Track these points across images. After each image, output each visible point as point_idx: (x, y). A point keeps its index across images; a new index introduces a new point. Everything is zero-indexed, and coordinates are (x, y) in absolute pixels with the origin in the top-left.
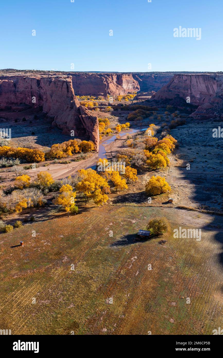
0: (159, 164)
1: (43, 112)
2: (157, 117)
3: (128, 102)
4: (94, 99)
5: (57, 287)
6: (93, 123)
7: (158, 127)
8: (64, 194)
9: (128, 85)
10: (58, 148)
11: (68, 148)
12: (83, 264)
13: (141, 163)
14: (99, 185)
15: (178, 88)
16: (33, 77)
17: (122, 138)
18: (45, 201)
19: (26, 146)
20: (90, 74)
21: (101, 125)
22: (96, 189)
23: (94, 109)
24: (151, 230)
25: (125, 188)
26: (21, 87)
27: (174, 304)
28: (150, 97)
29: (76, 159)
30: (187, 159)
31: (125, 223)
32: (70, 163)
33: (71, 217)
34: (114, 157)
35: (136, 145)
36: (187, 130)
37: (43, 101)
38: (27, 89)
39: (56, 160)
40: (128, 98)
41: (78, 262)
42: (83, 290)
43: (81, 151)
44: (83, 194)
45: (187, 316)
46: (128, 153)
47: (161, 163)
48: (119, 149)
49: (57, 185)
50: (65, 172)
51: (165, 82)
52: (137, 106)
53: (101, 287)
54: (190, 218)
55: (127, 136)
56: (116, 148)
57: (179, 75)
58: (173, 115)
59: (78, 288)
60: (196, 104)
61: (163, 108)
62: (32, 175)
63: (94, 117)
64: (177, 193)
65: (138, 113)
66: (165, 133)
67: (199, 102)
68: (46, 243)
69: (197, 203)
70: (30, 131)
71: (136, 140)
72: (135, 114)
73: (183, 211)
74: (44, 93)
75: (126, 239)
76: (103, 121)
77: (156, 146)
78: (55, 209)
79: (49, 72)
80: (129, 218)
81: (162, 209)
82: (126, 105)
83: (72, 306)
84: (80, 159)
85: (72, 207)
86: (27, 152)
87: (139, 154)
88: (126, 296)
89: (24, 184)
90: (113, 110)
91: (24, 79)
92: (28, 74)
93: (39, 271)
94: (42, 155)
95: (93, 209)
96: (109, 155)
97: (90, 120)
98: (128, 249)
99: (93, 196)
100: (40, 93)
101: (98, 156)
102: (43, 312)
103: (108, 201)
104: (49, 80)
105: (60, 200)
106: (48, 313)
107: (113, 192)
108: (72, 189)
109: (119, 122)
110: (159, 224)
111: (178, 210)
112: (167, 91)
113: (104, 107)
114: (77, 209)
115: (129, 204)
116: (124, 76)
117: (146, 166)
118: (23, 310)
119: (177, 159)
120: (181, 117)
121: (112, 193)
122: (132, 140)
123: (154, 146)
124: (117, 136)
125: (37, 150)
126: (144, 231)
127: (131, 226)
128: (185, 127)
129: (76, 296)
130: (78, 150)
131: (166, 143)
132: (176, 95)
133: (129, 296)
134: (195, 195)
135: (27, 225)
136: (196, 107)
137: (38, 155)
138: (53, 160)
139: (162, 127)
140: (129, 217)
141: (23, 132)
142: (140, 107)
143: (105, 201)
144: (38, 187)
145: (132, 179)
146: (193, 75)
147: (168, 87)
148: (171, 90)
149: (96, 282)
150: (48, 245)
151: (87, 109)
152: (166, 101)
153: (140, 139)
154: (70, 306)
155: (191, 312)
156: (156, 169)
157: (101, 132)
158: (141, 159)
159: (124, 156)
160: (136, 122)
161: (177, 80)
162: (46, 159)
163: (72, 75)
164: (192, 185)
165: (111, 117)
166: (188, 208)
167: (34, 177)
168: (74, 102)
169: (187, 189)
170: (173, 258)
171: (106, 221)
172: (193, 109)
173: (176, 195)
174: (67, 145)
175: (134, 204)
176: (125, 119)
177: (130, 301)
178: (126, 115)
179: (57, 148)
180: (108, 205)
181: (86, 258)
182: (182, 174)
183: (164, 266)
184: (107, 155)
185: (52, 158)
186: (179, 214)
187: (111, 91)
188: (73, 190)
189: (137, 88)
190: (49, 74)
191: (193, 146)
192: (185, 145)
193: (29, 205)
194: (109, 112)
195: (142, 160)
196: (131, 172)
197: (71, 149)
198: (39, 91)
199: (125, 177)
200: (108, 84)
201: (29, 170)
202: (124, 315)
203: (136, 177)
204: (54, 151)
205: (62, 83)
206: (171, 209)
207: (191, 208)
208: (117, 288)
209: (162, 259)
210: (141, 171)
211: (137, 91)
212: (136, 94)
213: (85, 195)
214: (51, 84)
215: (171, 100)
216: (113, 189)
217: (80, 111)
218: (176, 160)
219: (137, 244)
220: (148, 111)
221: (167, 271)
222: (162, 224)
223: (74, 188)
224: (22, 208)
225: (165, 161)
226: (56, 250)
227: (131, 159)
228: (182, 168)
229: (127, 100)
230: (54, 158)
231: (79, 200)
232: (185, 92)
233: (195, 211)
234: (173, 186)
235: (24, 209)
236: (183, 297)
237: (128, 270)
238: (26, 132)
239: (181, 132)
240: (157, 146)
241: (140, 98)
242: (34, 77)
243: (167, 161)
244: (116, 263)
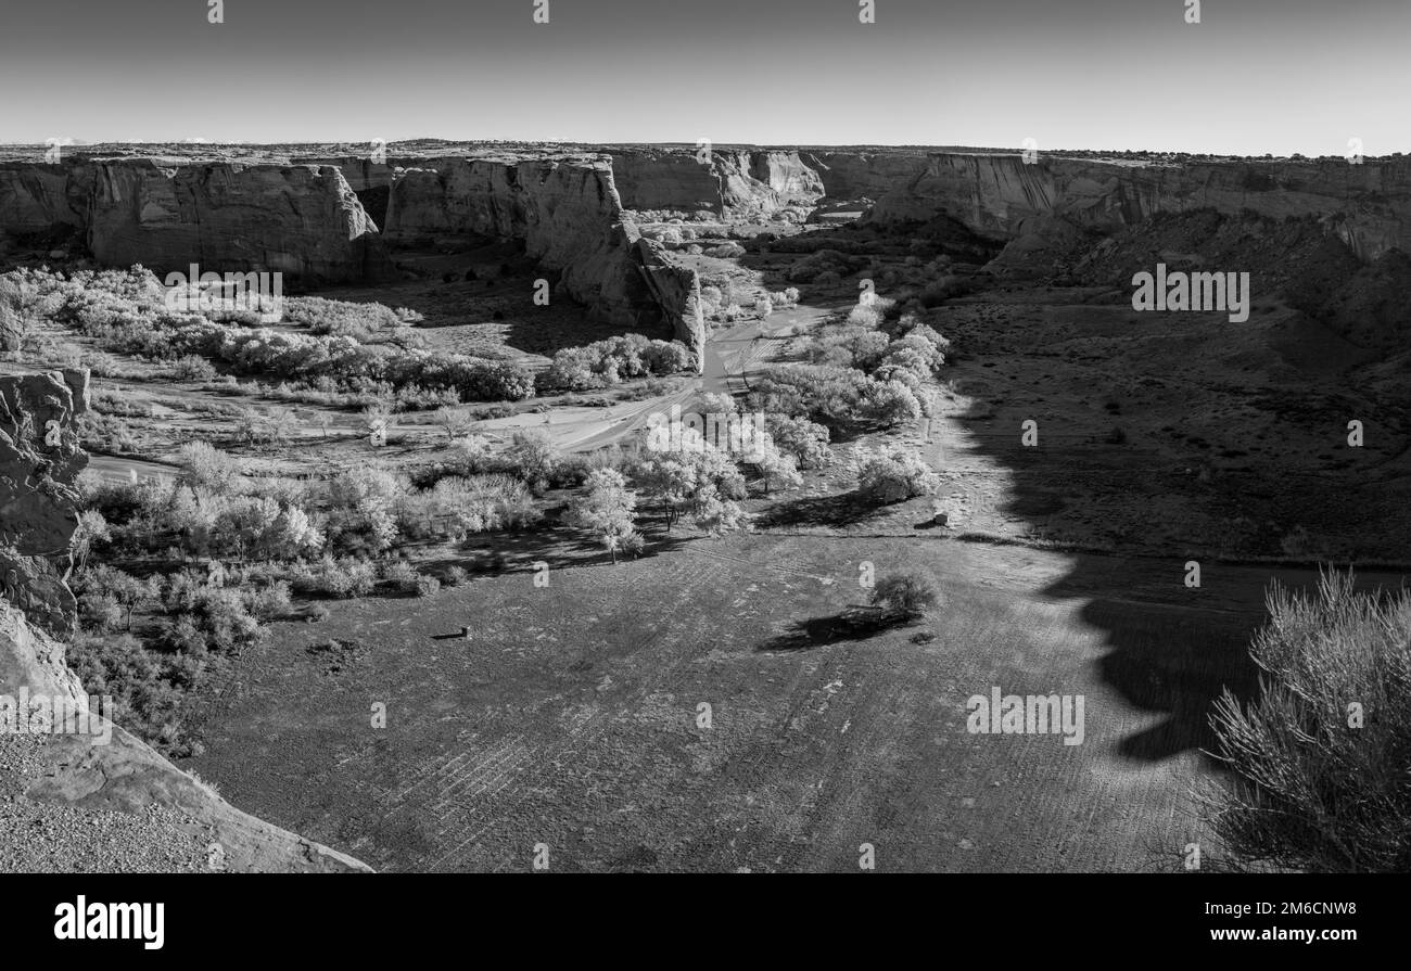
0: (897, 410)
1: (527, 254)
2: (884, 272)
3: (788, 228)
4: (684, 221)
5: (581, 758)
6: (682, 287)
7: (887, 302)
8: (598, 496)
9: (786, 182)
10: (577, 361)
11: (607, 361)
12: (665, 699)
13: (841, 407)
14: (711, 474)
15: (941, 192)
16: (494, 160)
17: (777, 334)
18: (539, 513)
19: (477, 352)
20: (666, 150)
21: (708, 293)
22: (699, 484)
23: (684, 247)
24: (884, 604)
25: (793, 483)
26: (461, 184)
27: (970, 802)
28: (858, 215)
29: (632, 393)
30: (983, 393)
31: (798, 586)
32: (613, 404)
33: (621, 565)
34: (754, 389)
35: (822, 353)
36: (978, 311)
37: (526, 223)
38: (479, 193)
39: (571, 396)
40: (790, 219)
41: (648, 694)
42: (669, 770)
43: (647, 372)
44: (658, 498)
45: (1011, 829)
46: (797, 377)
47: (903, 406)
48: (768, 366)
49: (574, 469)
50: (599, 432)
51: (901, 174)
52: (818, 239)
53: (727, 763)
54: (1003, 566)
55: (791, 327)
56: (760, 363)
57: (943, 156)
58: (931, 266)
59: (651, 762)
60: (997, 237)
61: (900, 248)
62: (498, 437)
63: (686, 272)
64: (960, 495)
65: (824, 259)
66: (910, 318)
67: (1005, 230)
68: (543, 635)
69: (1022, 521)
70: (489, 309)
71: (822, 340)
72: (813, 264)
73: (982, 546)
74: (529, 202)
75: (804, 632)
76: (715, 283)
77: (884, 356)
78: (570, 539)
79: (543, 145)
80: (810, 572)
81: (914, 544)
82: (782, 236)
83: (630, 808)
84: (647, 393)
85: (624, 535)
86: (480, 368)
87: (834, 379)
88: (812, 788)
89: (472, 462)
90: (744, 251)
91: (469, 165)
92: (480, 152)
93: (521, 711)
94: (526, 378)
95: (693, 543)
96: (737, 383)
97: (672, 279)
98: (810, 661)
99: (692, 504)
100: (516, 203)
101: (704, 386)
102: (536, 817)
103: (740, 521)
104: (543, 166)
105: (585, 513)
106: (553, 819)
107: (755, 494)
108: (622, 483)
109: (764, 285)
110: (909, 586)
111: (966, 545)
112: (907, 199)
113: (717, 241)
114: (640, 541)
115: (809, 530)
116: (774, 156)
117: (859, 416)
118: (471, 804)
119: (951, 394)
120: (955, 272)
121: (751, 497)
122: (807, 338)
123: (879, 358)
124: (761, 327)
125: (510, 363)
126: (863, 607)
127: (819, 594)
128: (971, 303)
129: (644, 784)
130: (639, 367)
131: (915, 349)
132: (936, 210)
133: (820, 786)
134: (1013, 498)
135: (483, 579)
136: (1000, 245)
137: (513, 379)
138: (562, 394)
139: (901, 303)
140: (810, 567)
141: (469, 312)
142: (829, 242)
143: (732, 520)
144: (514, 472)
145: (815, 453)
146: (982, 158)
147: (912, 187)
148: (921, 195)
149: (711, 750)
150: (548, 642)
151: (663, 247)
152: (910, 227)
153: (832, 337)
154: (625, 808)
155: (1025, 819)
156: (891, 425)
157: (708, 316)
158: (841, 396)
159: (785, 386)
160: (818, 287)
161: (936, 168)
162: (539, 393)
163: (611, 152)
164: (1003, 471)
165: (738, 272)
166: (998, 539)
167: (502, 442)
168: (622, 227)
169: (989, 482)
170: (958, 681)
171: (736, 579)
172: (990, 251)
173: (958, 500)
174: (602, 351)
175: (826, 530)
176: (782, 279)
177: (825, 800)
178: (787, 266)
179: (572, 358)
180: (742, 534)
181: (674, 685)
182: (972, 437)
183: (932, 704)
184: (732, 383)
185: (558, 388)
186: (970, 557)
187: (734, 198)
188: (627, 485)
189: (815, 189)
190: (543, 152)
191: (999, 355)
192: (972, 355)
193: (489, 524)
194: (730, 256)
195: (844, 397)
196: (812, 435)
197: (615, 364)
198: (512, 197)
199: (793, 451)
200: (725, 177)
201: (486, 421)
202: (809, 835)
203: (826, 449)
204: (563, 368)
205: (582, 175)
206: (944, 541)
207: (1004, 536)
208: (780, 766)
209: (922, 686)
210: (841, 432)
211: (815, 197)
212: (812, 205)
213: (666, 501)
214: (550, 178)
215: (925, 223)
216: (757, 484)
217: (639, 252)
218: (951, 398)
219: (841, 645)
220: (854, 254)
221: (942, 716)
222: (919, 588)
223: (629, 479)
224: (467, 531)
225: (916, 401)
226: (574, 656)
227: (808, 394)
228: (972, 422)
229: (786, 222)
230: (564, 388)
231: (647, 515)
232: (963, 201)
233: (1017, 544)
234: (947, 474)
235: (472, 533)
236: (997, 783)
237: (816, 718)
238: (478, 312)
239: (960, 317)
240: (889, 357)
241: (825, 219)
242: (499, 160)
243: (922, 403)
244: (776, 699)
